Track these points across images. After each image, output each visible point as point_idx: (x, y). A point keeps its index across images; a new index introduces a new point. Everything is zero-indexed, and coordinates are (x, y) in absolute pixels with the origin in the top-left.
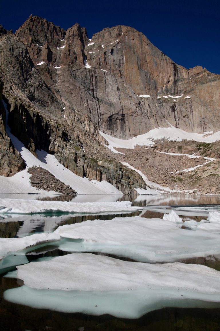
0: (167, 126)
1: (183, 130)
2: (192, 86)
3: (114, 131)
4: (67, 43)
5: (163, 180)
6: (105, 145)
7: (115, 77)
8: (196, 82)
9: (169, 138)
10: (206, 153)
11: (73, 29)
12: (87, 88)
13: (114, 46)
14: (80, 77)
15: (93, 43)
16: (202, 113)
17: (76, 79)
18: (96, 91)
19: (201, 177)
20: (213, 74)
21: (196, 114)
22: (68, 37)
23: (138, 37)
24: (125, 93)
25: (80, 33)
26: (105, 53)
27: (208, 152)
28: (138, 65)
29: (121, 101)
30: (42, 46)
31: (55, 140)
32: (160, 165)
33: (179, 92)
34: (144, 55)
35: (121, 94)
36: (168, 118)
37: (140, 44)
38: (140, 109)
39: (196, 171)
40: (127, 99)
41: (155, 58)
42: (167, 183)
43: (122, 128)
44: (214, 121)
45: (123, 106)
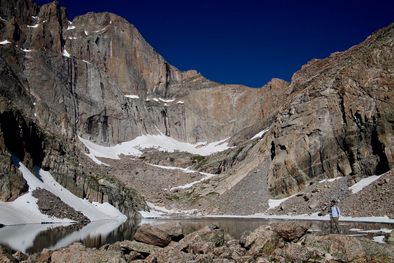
0: (157, 133)
1: (174, 139)
2: (185, 90)
3: (94, 136)
4: (41, 22)
5: (158, 199)
6: (85, 153)
7: (99, 71)
8: (190, 87)
9: (159, 148)
10: (201, 167)
11: (50, 6)
12: (63, 81)
13: (100, 35)
14: (56, 65)
15: (73, 27)
16: (196, 121)
17: (51, 68)
18: (75, 85)
19: (200, 196)
20: (208, 80)
21: (189, 122)
22: (43, 15)
23: (129, 30)
24: (110, 92)
25: (59, 13)
26: (88, 42)
27: (203, 167)
28: (126, 60)
29: (104, 100)
30: (6, 19)
31: (51, 153)
32: (152, 180)
33: (171, 95)
34: (134, 49)
35: (105, 91)
36: (158, 124)
37: (130, 36)
38: (126, 111)
39: (193, 188)
40: (112, 98)
41: (146, 55)
42: (162, 202)
43: (104, 133)
44: (208, 130)
45: (107, 106)
